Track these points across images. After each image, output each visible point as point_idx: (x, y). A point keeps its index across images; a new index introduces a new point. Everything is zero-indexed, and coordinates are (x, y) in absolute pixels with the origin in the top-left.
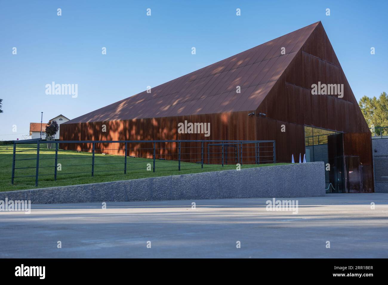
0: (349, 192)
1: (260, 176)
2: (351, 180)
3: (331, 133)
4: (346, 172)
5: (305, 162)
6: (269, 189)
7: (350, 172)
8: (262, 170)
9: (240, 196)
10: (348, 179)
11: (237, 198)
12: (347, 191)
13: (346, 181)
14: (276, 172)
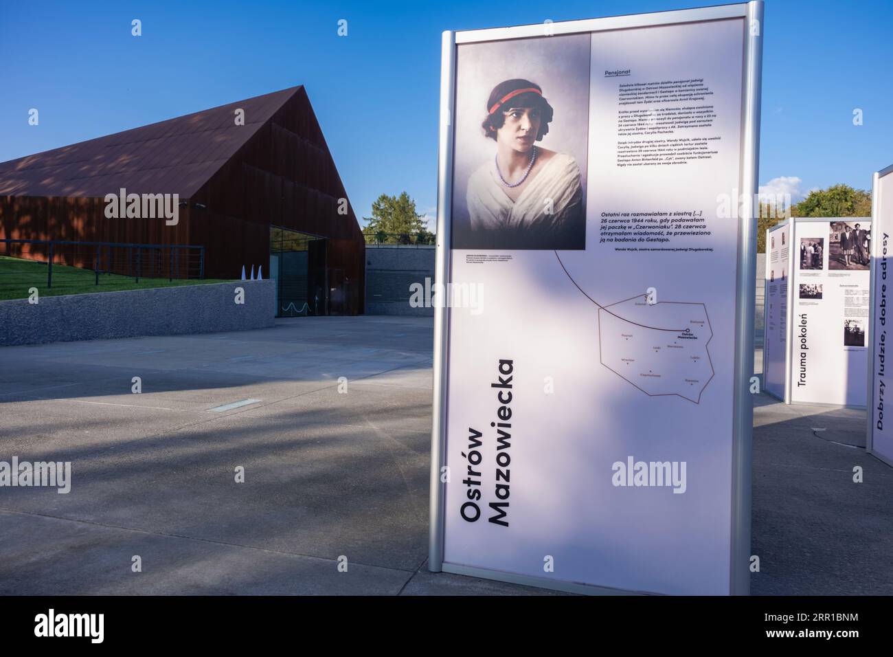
0: (329, 315)
1: (156, 302)
2: (333, 299)
3: (311, 238)
4: (327, 289)
5: (261, 279)
6: (173, 321)
7: (332, 289)
8: (158, 294)
9: (111, 334)
10: (329, 298)
11: (102, 338)
12: (327, 313)
13: (326, 301)
14: (187, 296)
